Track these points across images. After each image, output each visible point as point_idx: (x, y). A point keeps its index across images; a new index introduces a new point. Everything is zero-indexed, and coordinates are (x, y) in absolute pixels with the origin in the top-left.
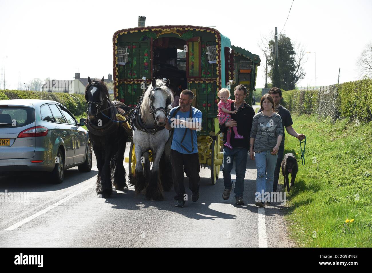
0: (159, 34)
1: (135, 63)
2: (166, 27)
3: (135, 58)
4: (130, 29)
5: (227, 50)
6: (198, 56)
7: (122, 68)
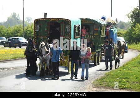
0: (50, 21)
1: (42, 30)
2: (52, 18)
3: (42, 29)
4: (40, 19)
5: (75, 26)
6: (63, 29)
7: (37, 32)
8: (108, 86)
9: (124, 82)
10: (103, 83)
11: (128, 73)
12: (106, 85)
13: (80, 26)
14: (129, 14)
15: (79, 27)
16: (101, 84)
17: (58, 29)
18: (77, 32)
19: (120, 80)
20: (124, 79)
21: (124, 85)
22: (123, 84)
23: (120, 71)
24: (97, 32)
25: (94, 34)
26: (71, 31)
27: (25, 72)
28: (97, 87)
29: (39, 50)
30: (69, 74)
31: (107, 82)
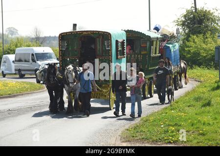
1: (70, 49)
2: (85, 31)
5: (117, 41)
6: (101, 45)
7: (63, 52)
8: (147, 139)
9: (172, 132)
10: (137, 134)
11: (179, 116)
12: (143, 137)
13: (125, 42)
14: (179, 21)
15: (123, 43)
16: (134, 135)
17: (93, 46)
18: (120, 50)
19: (166, 129)
20: (173, 126)
21: (172, 136)
22: (171, 134)
23: (166, 113)
24: (145, 50)
25: (140, 53)
26: (111, 48)
27: (48, 109)
28: (128, 141)
29: (64, 76)
30: (111, 110)
31: (144, 132)
